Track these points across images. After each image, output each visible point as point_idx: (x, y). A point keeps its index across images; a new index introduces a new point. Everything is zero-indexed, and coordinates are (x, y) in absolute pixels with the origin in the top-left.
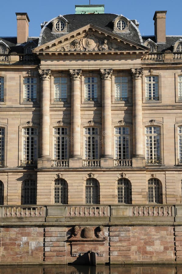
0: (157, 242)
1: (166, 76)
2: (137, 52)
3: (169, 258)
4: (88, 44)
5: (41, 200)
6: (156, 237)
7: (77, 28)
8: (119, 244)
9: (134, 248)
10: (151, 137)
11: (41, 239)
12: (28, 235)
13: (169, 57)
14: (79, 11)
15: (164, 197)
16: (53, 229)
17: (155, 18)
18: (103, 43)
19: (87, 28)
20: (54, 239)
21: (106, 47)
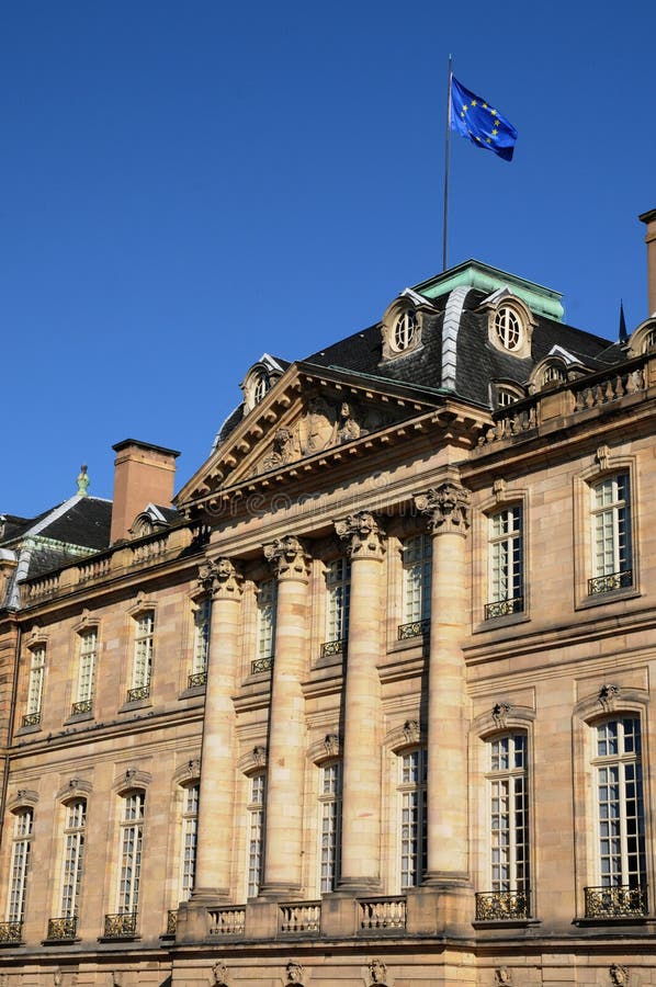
1: (547, 497)
2: (417, 423)
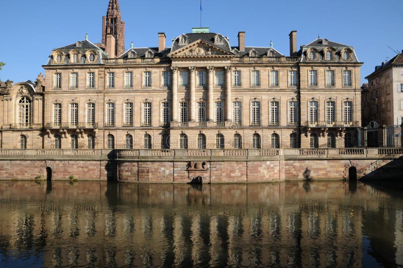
0: (237, 171)
1: (245, 71)
2: (228, 56)
3: (243, 179)
4: (199, 51)
5: (172, 146)
6: (236, 168)
7: (193, 41)
8: (215, 172)
9: (224, 174)
10: (236, 109)
11: (172, 169)
12: (164, 166)
13: (246, 60)
14: (194, 31)
15: (243, 144)
16: (179, 163)
17: (239, 36)
18: (208, 50)
19: (199, 41)
20: (179, 169)
21: (210, 53)
